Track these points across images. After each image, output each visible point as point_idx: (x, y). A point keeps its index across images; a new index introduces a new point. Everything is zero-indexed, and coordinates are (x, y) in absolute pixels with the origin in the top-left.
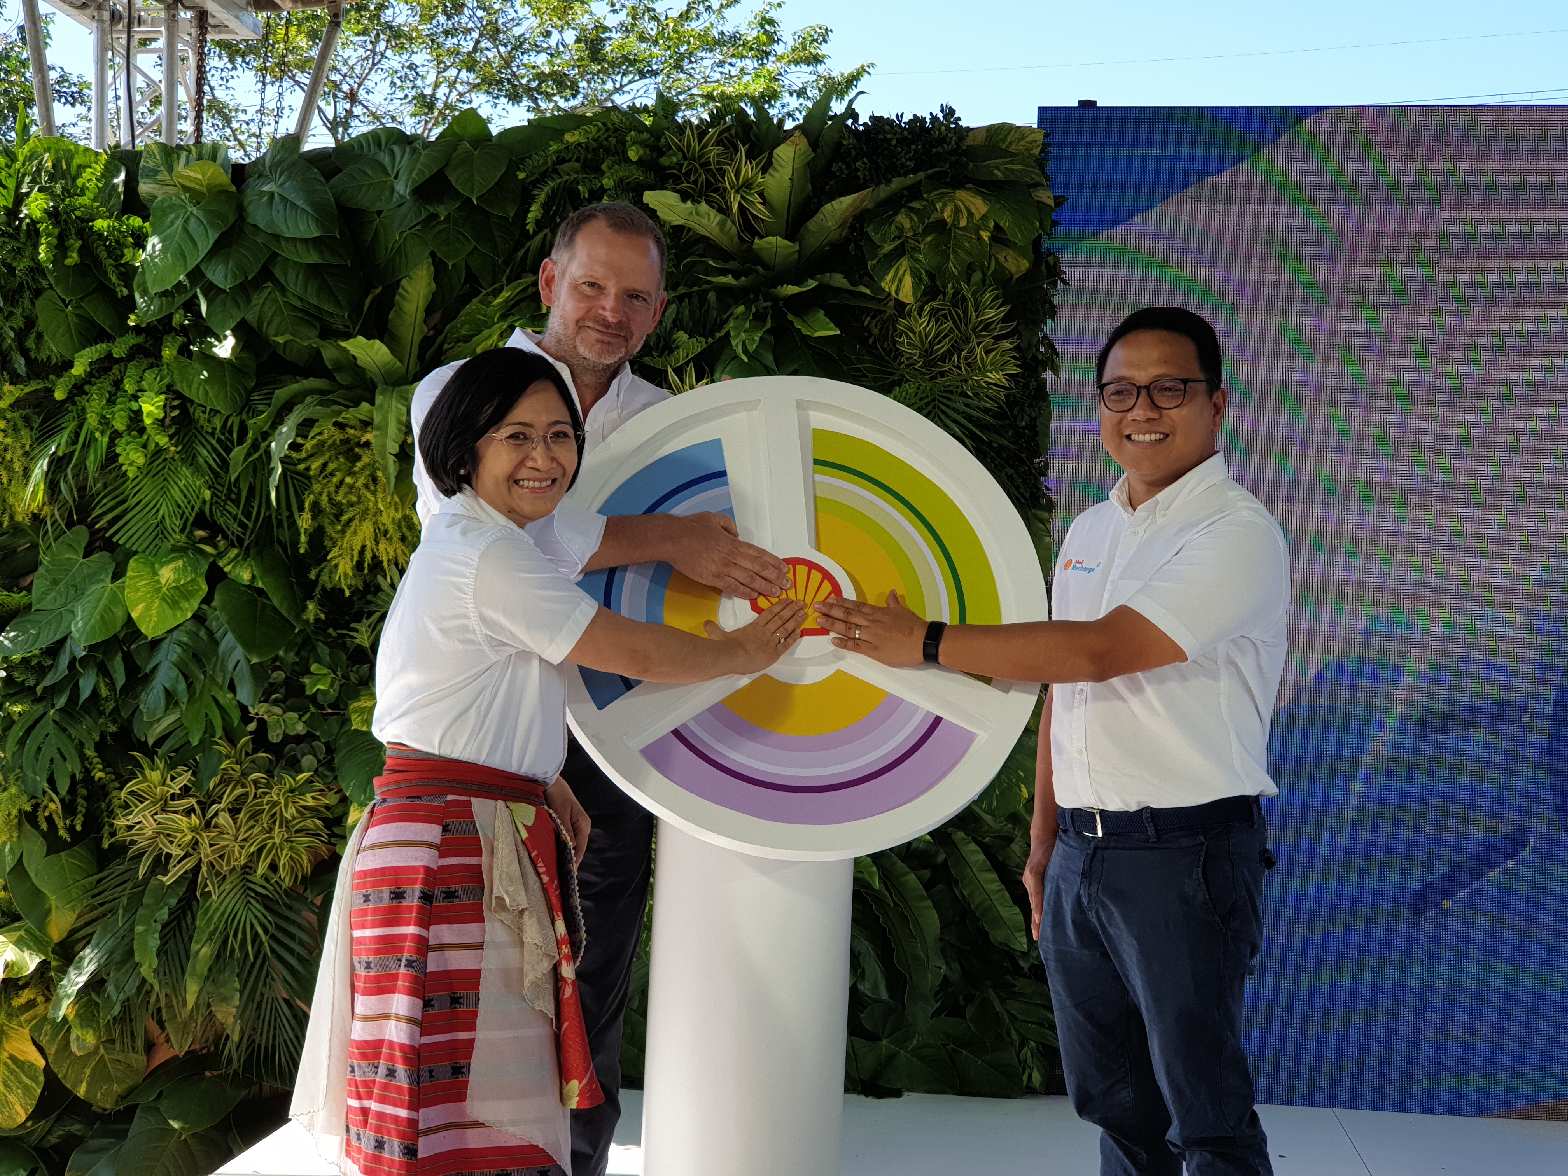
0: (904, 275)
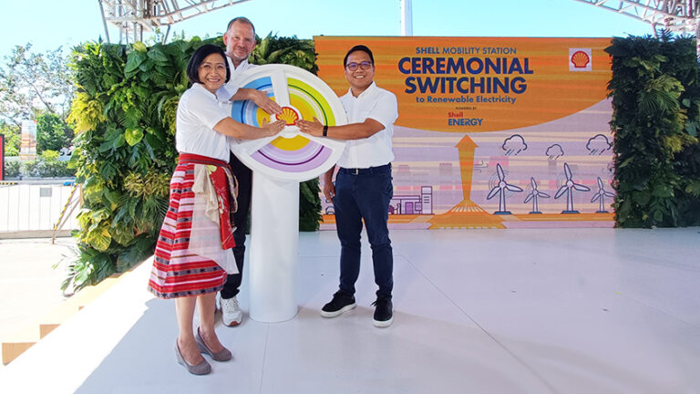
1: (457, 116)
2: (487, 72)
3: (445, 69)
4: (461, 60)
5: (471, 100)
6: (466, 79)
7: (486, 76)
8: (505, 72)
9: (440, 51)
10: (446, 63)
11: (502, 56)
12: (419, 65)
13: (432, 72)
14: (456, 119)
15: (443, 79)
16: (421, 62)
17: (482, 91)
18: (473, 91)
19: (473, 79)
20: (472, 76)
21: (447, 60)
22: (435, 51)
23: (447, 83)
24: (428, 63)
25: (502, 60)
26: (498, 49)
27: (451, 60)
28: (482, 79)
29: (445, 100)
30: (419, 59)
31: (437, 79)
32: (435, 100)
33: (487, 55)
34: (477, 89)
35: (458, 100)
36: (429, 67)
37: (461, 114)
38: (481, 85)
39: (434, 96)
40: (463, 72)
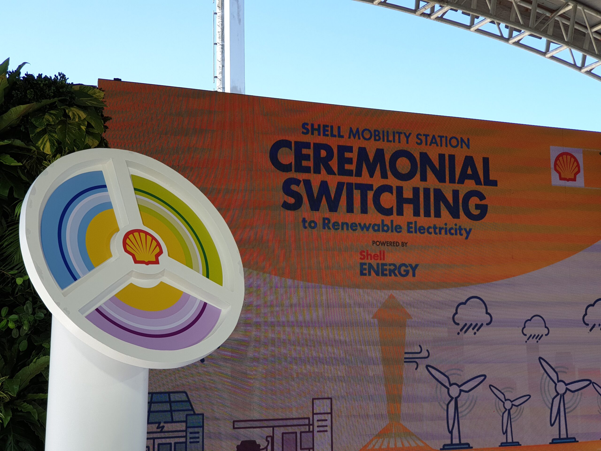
0: (46, 142)
1: (375, 257)
2: (424, 178)
3: (353, 167)
4: (380, 153)
5: (398, 229)
6: (388, 189)
7: (422, 185)
8: (452, 180)
9: (345, 132)
10: (354, 155)
11: (447, 151)
12: (307, 158)
13: (330, 172)
14: (374, 263)
15: (350, 186)
16: (310, 152)
17: (416, 213)
18: (400, 212)
19: (400, 190)
20: (399, 183)
21: (356, 150)
22: (335, 132)
23: (357, 194)
24: (323, 153)
25: (447, 157)
26: (441, 137)
27: (362, 152)
28: (416, 190)
29: (353, 227)
30: (307, 145)
31: (340, 186)
32: (336, 225)
33: (424, 149)
34: (408, 209)
35: (377, 228)
36: (326, 162)
37: (382, 255)
38: (415, 201)
39: (334, 217)
40: (384, 176)
